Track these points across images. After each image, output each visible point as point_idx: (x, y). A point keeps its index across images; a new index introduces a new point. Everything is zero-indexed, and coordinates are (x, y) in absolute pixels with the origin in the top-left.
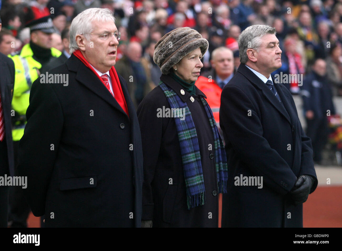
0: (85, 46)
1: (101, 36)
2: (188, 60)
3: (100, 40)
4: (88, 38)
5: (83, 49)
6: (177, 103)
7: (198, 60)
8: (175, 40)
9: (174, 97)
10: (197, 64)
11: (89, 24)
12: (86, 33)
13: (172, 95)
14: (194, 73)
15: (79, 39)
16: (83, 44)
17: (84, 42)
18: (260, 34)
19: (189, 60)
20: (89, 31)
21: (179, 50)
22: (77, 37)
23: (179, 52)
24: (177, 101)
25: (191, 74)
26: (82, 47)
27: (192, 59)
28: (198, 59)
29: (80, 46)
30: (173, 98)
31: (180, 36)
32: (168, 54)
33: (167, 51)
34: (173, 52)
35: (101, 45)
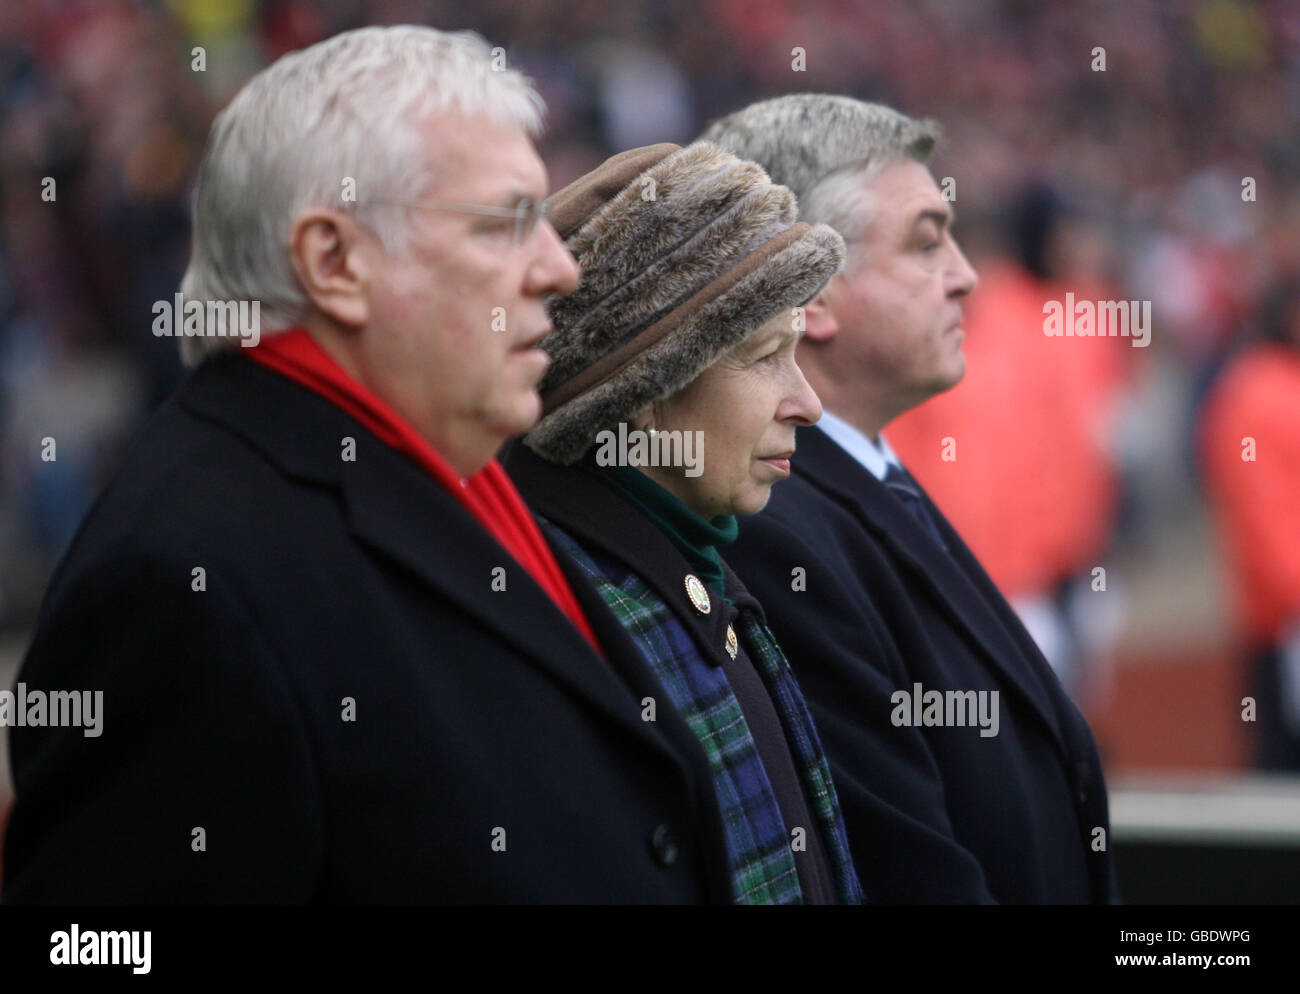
0: (367, 291)
1: (489, 227)
2: (745, 374)
3: (480, 253)
4: (397, 235)
5: (351, 308)
6: (678, 673)
7: (791, 371)
8: (669, 232)
9: (659, 630)
10: (783, 402)
11: (401, 142)
12: (376, 199)
13: (646, 613)
14: (763, 459)
15: (317, 244)
16: (351, 277)
17: (355, 262)
18: (865, 156)
19: (745, 368)
20: (408, 183)
21: (707, 306)
22: (306, 226)
23: (711, 317)
24: (679, 657)
25: (746, 461)
26: (345, 294)
27: (763, 366)
28: (787, 366)
29: (332, 292)
30: (653, 638)
31: (702, 209)
32: (620, 327)
33: (614, 304)
34: (658, 315)
35: (482, 283)
